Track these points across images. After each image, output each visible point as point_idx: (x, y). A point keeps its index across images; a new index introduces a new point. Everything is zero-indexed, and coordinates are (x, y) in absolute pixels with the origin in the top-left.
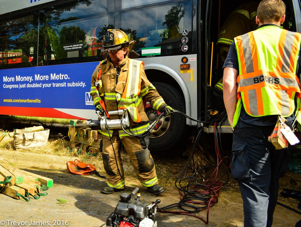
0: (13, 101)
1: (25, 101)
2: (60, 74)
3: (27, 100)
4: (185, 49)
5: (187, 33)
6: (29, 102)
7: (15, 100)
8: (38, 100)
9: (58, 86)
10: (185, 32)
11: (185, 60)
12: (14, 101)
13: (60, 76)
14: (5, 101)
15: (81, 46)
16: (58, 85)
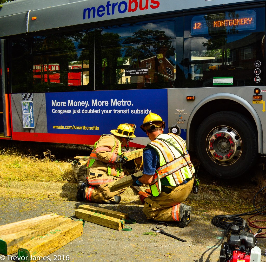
0: (64, 127)
1: (80, 128)
2: (122, 100)
3: (83, 127)
4: (257, 80)
5: (260, 64)
6: (85, 129)
7: (68, 126)
8: (96, 127)
9: (119, 113)
10: (257, 64)
11: (257, 91)
12: (66, 128)
13: (122, 102)
14: (54, 127)
15: (146, 71)
16: (119, 111)
